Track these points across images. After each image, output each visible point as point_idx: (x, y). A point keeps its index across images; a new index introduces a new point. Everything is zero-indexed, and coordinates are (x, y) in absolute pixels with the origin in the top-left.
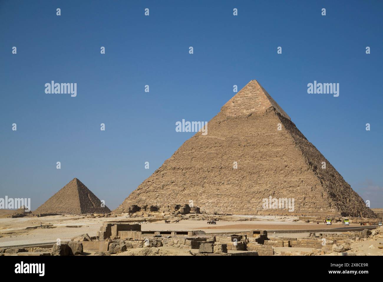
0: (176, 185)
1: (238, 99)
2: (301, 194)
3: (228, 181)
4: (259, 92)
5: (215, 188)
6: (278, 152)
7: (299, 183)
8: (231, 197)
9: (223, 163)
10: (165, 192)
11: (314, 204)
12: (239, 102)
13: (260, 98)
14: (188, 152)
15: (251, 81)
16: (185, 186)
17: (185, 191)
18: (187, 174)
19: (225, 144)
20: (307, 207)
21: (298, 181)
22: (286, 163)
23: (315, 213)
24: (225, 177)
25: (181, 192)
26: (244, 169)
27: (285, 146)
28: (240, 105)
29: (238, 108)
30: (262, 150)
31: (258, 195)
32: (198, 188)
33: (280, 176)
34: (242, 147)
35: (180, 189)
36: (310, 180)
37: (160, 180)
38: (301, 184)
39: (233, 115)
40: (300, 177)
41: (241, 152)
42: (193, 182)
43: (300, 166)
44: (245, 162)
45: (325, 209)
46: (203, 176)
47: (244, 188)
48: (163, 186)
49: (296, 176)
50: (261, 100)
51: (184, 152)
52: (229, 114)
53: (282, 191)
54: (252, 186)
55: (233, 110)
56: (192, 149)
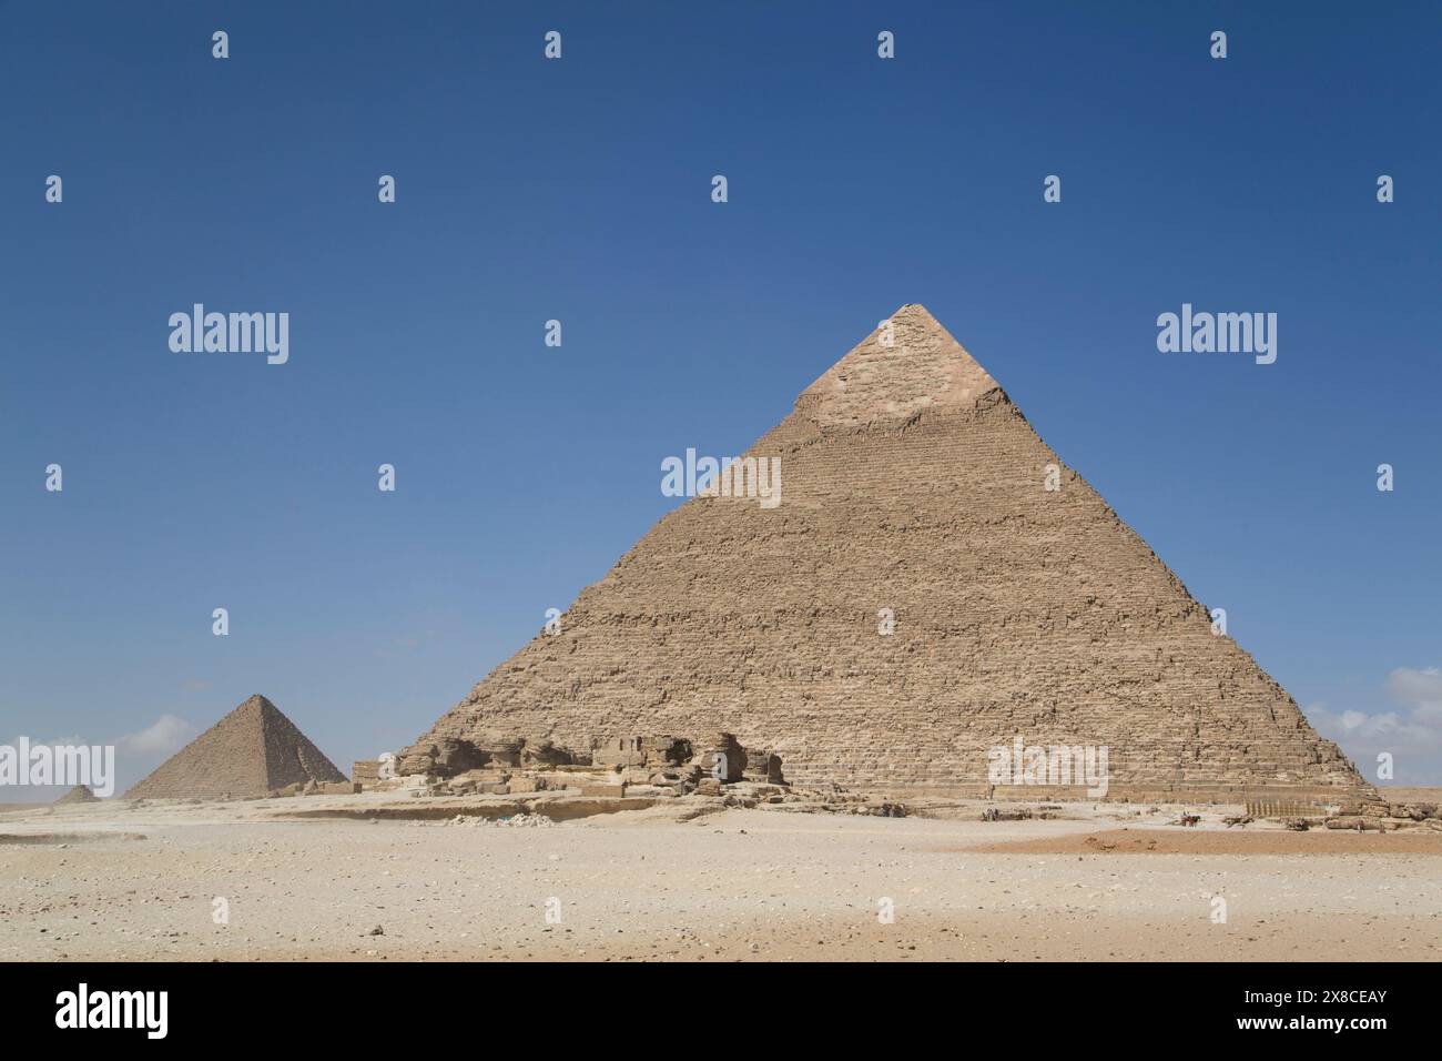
0: (631, 681)
1: (859, 367)
2: (1175, 709)
3: (849, 664)
4: (939, 343)
5: (793, 694)
6: (1046, 550)
7: (1160, 664)
8: (868, 726)
9: (820, 592)
10: (582, 710)
11: (1246, 752)
12: (865, 377)
13: (945, 360)
14: (674, 556)
15: (904, 308)
16: (668, 686)
17: (670, 707)
18: (675, 638)
19: (822, 522)
20: (1213, 766)
21: (1152, 657)
22: (1087, 591)
23: (1255, 789)
24: (833, 649)
25: (653, 710)
26: (912, 616)
27: (1073, 526)
28: (868, 387)
29: (865, 395)
30: (978, 543)
31: (984, 720)
32: (721, 694)
33: (1069, 640)
34: (895, 533)
35: (646, 696)
36: (1203, 654)
37: (563, 663)
38: (1168, 670)
39: (846, 421)
40: (1160, 644)
41: (889, 552)
42: (698, 669)
43: (1151, 601)
44: (914, 587)
45: (1300, 773)
46: (740, 645)
47: (921, 692)
48: (577, 686)
49: (1141, 638)
50: (948, 368)
51: (657, 558)
52: (829, 418)
53: (1087, 702)
54: (957, 682)
55: (844, 406)
56: (691, 543)
